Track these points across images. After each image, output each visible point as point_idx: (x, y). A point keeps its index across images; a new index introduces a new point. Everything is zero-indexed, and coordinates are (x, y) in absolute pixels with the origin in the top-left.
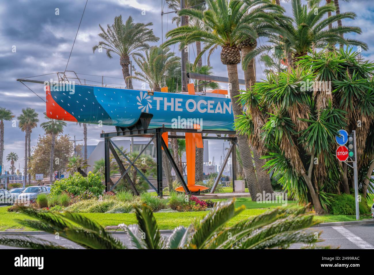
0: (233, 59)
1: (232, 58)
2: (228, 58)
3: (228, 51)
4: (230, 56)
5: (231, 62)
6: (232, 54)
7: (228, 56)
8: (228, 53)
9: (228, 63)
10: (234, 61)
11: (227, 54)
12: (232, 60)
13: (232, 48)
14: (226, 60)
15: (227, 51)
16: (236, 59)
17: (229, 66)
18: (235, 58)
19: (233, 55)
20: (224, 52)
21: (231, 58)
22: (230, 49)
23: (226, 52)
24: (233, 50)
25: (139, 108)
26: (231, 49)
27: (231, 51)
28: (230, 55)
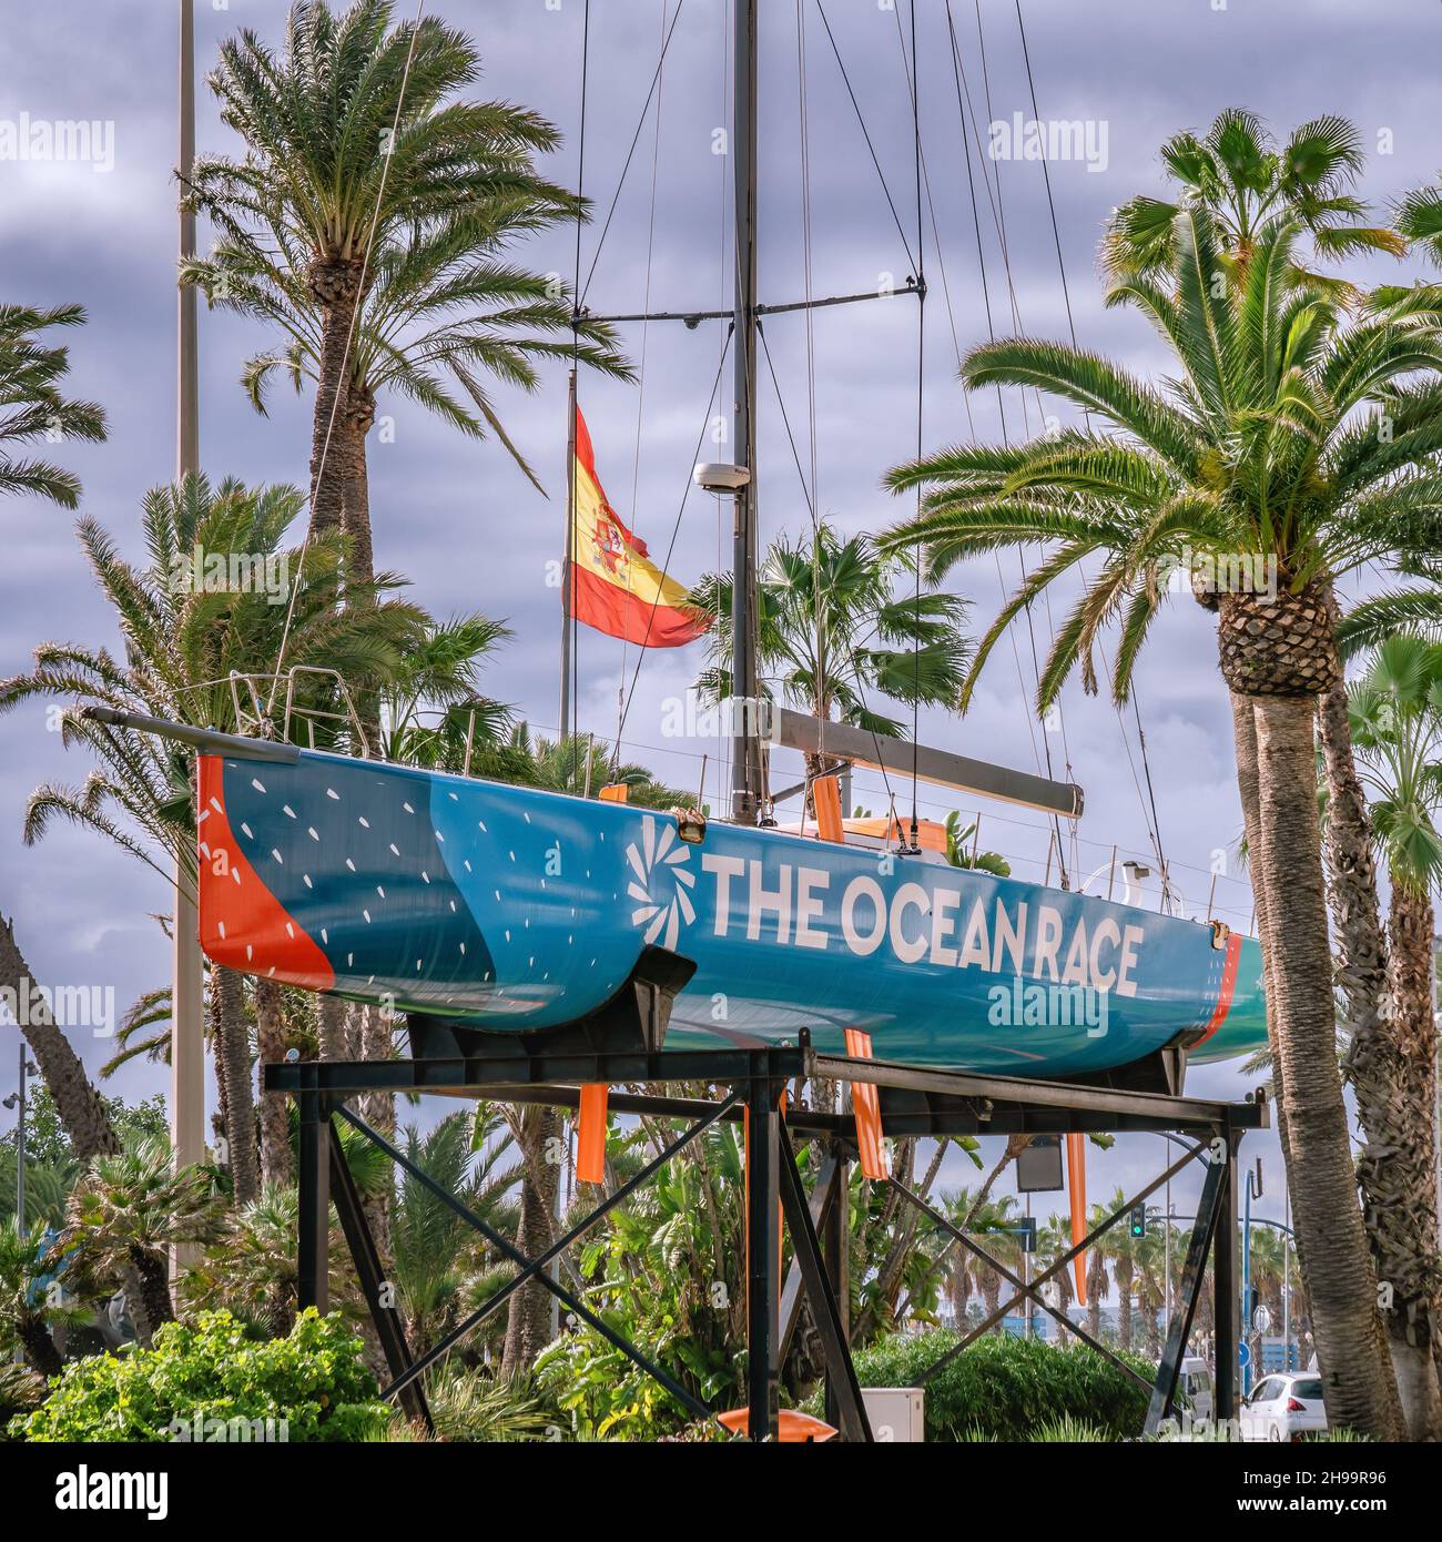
0: (1308, 666)
1: (1304, 662)
2: (1286, 660)
3: (1287, 621)
4: (1293, 646)
5: (1295, 682)
6: (1304, 637)
7: (1282, 649)
8: (1287, 631)
9: (1276, 685)
10: (1313, 678)
11: (1276, 634)
12: (1307, 673)
13: (1306, 606)
14: (1271, 672)
15: (1279, 616)
16: (1325, 668)
17: (1279, 706)
18: (1321, 663)
19: (1309, 643)
20: (1262, 623)
21: (1300, 658)
22: (1295, 606)
23: (1272, 621)
24: (1309, 614)
25: (638, 917)
26: (1301, 610)
27: (1300, 619)
28: (1294, 640)
